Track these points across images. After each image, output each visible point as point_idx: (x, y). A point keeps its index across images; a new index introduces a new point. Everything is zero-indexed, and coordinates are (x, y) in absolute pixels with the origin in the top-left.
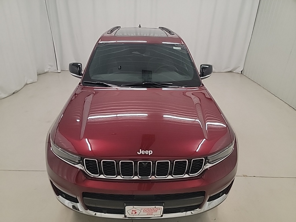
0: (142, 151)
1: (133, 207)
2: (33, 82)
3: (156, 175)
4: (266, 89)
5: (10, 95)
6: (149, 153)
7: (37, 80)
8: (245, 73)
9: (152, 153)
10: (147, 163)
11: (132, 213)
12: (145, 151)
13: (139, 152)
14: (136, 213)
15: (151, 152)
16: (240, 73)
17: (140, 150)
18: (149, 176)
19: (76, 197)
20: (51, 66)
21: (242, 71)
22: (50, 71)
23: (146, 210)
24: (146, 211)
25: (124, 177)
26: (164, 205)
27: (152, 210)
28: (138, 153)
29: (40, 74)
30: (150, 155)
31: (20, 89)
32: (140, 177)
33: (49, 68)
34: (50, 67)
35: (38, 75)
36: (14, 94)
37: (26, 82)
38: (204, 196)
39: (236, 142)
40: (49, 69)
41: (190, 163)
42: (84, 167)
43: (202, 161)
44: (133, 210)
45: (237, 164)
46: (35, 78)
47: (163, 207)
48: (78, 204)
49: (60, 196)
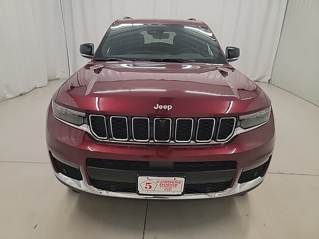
0: (159, 106)
1: (148, 178)
2: (43, 86)
3: (176, 140)
4: (297, 96)
5: (17, 96)
6: (167, 108)
7: (47, 85)
8: (273, 82)
9: (171, 109)
10: (165, 121)
11: (146, 188)
12: (163, 106)
13: (156, 107)
14: (150, 187)
15: (170, 107)
16: (268, 82)
17: (158, 105)
18: (167, 140)
19: (78, 168)
20: (63, 72)
21: (269, 80)
22: (61, 78)
23: (164, 183)
24: (163, 185)
25: (137, 141)
26: (185, 177)
27: (171, 184)
28: (154, 107)
29: (51, 80)
30: (168, 110)
31: (28, 92)
32: (156, 141)
33: (60, 74)
34: (62, 74)
35: (48, 81)
36: (21, 96)
37: (35, 86)
38: (236, 169)
39: (272, 112)
40: (60, 76)
41: (217, 123)
42: (89, 126)
43: (232, 122)
44: (147, 183)
45: (275, 136)
46: (45, 83)
47: (184, 179)
48: (81, 181)
49: (60, 173)
